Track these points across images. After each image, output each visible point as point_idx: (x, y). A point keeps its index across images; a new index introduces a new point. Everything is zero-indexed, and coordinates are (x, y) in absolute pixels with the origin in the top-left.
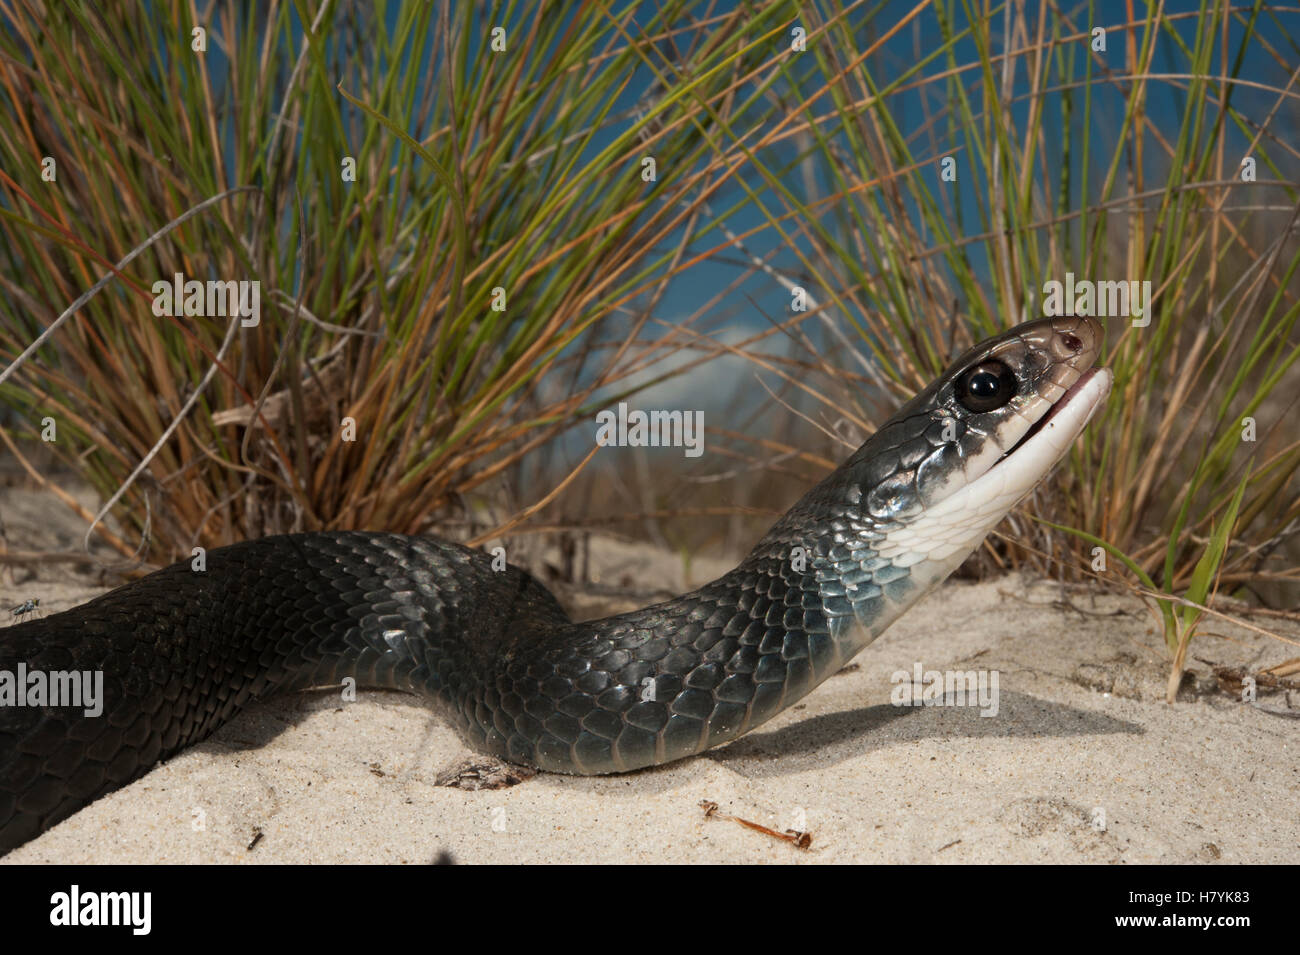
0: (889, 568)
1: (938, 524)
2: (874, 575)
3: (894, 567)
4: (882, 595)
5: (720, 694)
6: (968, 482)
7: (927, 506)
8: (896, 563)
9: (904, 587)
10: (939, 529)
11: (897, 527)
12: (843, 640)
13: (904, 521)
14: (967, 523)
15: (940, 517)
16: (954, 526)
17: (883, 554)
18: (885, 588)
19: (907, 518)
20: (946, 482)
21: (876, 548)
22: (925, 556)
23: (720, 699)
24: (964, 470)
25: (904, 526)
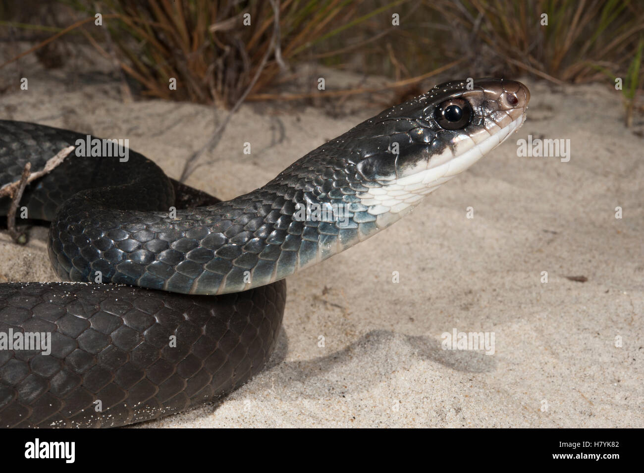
0: (365, 213)
1: (403, 190)
2: (356, 215)
3: (368, 214)
4: (357, 229)
5: (236, 262)
6: (427, 169)
7: (398, 177)
8: (370, 211)
9: (371, 227)
10: (403, 193)
11: (376, 186)
12: (325, 248)
13: (382, 183)
14: (419, 191)
15: (405, 186)
16: (411, 192)
17: (364, 202)
18: (361, 226)
19: (384, 181)
20: (415, 165)
21: (360, 197)
22: (387, 210)
23: (236, 265)
24: (428, 161)
25: (381, 186)
